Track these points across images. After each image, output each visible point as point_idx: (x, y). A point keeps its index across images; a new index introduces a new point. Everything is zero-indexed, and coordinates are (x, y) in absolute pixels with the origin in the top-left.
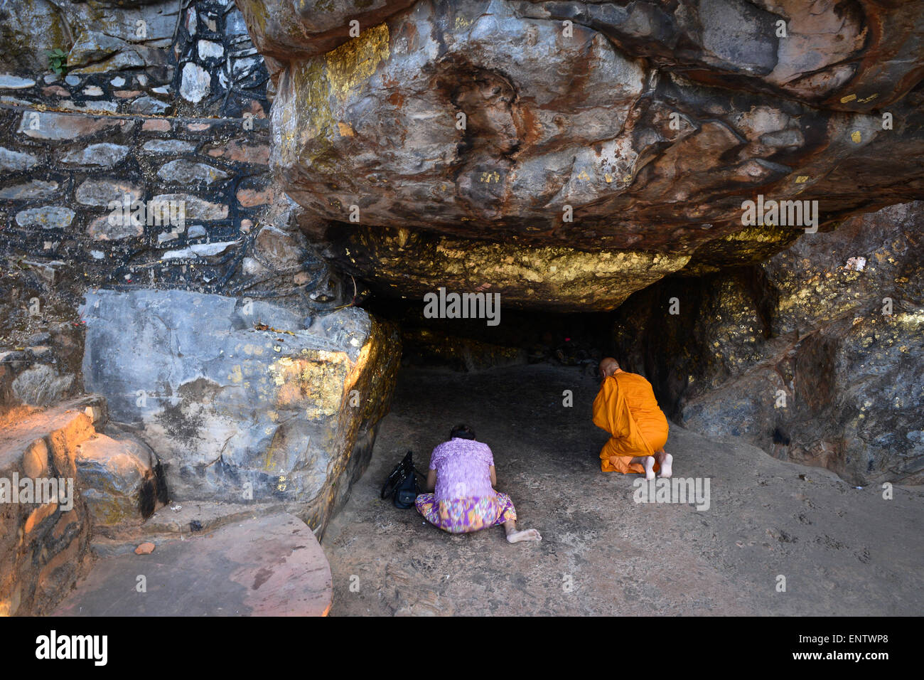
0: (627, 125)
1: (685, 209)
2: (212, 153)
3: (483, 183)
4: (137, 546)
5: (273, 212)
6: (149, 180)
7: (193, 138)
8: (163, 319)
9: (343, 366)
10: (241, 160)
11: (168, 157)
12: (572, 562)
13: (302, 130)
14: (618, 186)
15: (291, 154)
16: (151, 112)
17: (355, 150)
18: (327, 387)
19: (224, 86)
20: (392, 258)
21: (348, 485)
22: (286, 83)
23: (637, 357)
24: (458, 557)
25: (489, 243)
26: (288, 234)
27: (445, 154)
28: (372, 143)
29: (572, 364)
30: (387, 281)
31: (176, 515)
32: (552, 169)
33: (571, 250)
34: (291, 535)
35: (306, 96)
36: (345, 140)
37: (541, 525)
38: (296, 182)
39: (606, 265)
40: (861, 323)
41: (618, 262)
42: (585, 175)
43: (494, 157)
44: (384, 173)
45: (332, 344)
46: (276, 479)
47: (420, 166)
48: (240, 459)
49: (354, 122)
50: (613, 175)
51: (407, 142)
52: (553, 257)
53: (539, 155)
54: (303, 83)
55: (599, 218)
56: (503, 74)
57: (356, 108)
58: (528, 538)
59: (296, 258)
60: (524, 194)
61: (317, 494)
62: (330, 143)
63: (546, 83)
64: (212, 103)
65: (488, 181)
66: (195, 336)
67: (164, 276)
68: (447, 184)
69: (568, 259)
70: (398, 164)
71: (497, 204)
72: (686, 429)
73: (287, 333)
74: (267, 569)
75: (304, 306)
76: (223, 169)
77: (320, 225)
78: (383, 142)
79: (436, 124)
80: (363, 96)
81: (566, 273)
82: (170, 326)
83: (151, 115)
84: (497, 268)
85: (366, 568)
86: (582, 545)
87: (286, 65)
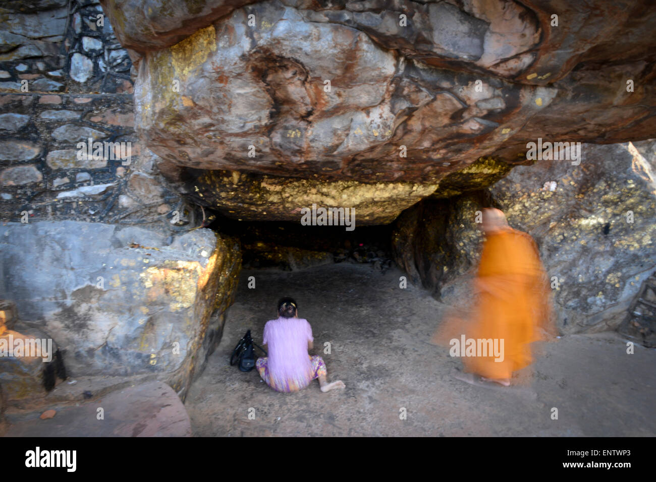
0: (386, 96)
1: (431, 153)
2: (93, 119)
3: (289, 138)
4: (42, 413)
5: (140, 161)
6: (46, 140)
7: (79, 109)
8: (58, 242)
9: (196, 271)
10: (116, 124)
11: (60, 123)
12: (367, 401)
13: (157, 101)
14: (383, 138)
15: (149, 119)
16: (48, 89)
17: (195, 116)
18: (184, 287)
19: (103, 70)
20: (228, 192)
21: (204, 357)
22: (144, 69)
23: (409, 255)
24: (286, 404)
25: (298, 179)
26: (152, 177)
27: (260, 117)
28: (207, 111)
29: (365, 262)
30: (227, 209)
31: (72, 388)
32: (337, 127)
33: (356, 183)
34: (160, 397)
35: (158, 77)
36: (188, 109)
37: (345, 377)
38: (154, 140)
39: (381, 192)
40: (555, 226)
41: (389, 190)
42: (360, 131)
43: (296, 119)
44: (217, 132)
45: (187, 255)
46: (149, 356)
47: (243, 127)
48: (121, 343)
49: (193, 96)
50: (379, 130)
51: (233, 109)
52: (344, 188)
53: (328, 117)
54: (155, 68)
55: (372, 160)
56: (297, 61)
57: (194, 86)
58: (336, 387)
59: (159, 195)
60: (319, 145)
61: (180, 365)
62: (176, 111)
63: (328, 67)
64: (95, 82)
65: (292, 136)
66: (84, 254)
67: (59, 211)
68: (264, 139)
69: (355, 189)
70: (227, 125)
71: (300, 152)
72: (443, 303)
73: (153, 249)
74: (142, 423)
75: (166, 229)
76: (102, 131)
77: (176, 170)
78: (215, 110)
79: (253, 97)
80: (198, 77)
81: (353, 199)
82: (64, 247)
83: (47, 92)
84: (305, 197)
85: (219, 416)
86: (373, 389)
87: (143, 55)
